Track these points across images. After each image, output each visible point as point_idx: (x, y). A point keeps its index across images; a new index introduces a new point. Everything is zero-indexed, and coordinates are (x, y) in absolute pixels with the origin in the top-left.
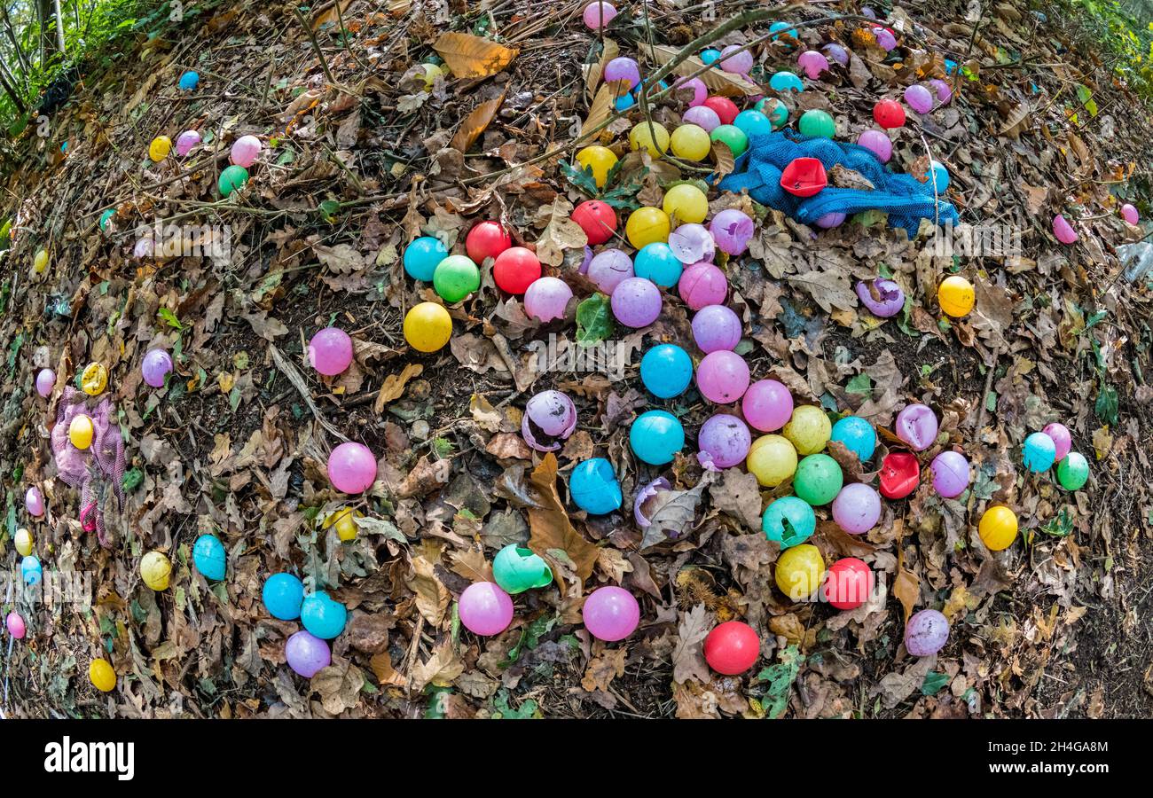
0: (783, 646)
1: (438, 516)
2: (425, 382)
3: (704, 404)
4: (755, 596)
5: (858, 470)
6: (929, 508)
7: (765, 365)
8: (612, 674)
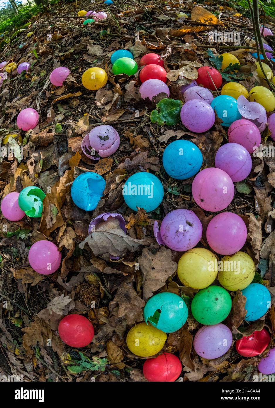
0: (101, 356)
1: (34, 157)
2: (78, 101)
3: (191, 199)
4: (113, 324)
5: (238, 323)
6: (245, 372)
7: (248, 209)
8: (31, 281)
